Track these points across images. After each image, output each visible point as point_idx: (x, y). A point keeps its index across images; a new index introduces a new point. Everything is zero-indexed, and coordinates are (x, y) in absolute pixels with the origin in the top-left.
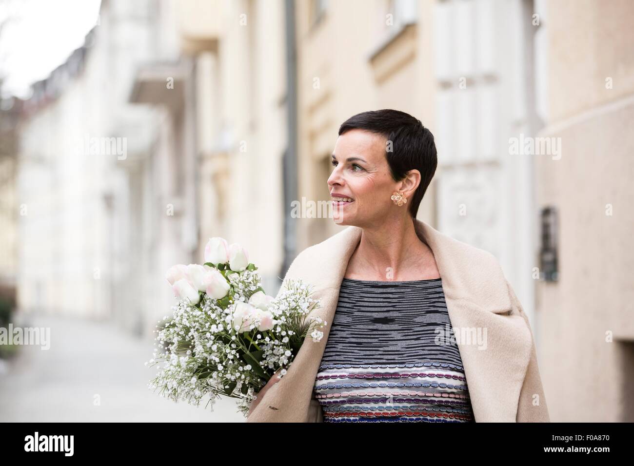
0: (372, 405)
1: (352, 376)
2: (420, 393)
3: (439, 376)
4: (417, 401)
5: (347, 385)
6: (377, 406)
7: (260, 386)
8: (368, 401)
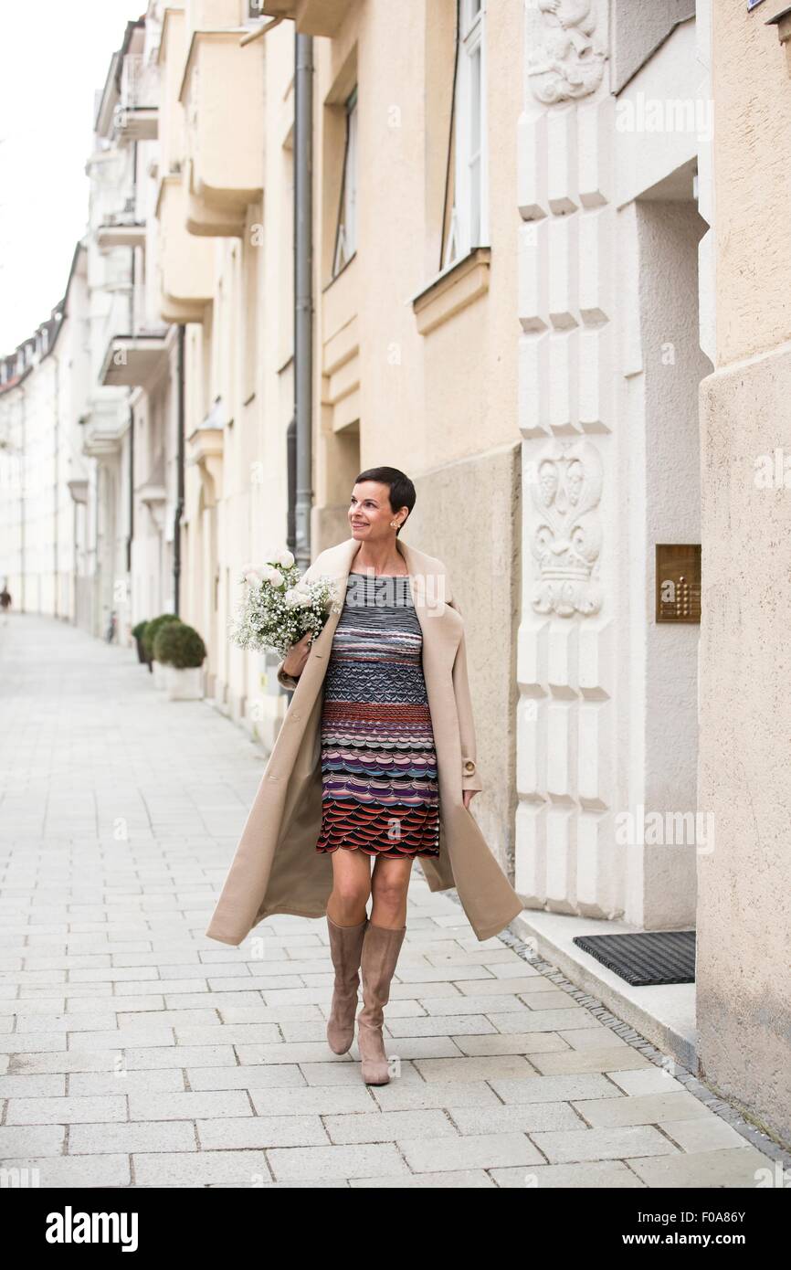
0: (363, 653)
1: (352, 634)
2: (393, 648)
3: (407, 637)
4: (390, 653)
5: (348, 639)
6: (365, 654)
8: (360, 651)
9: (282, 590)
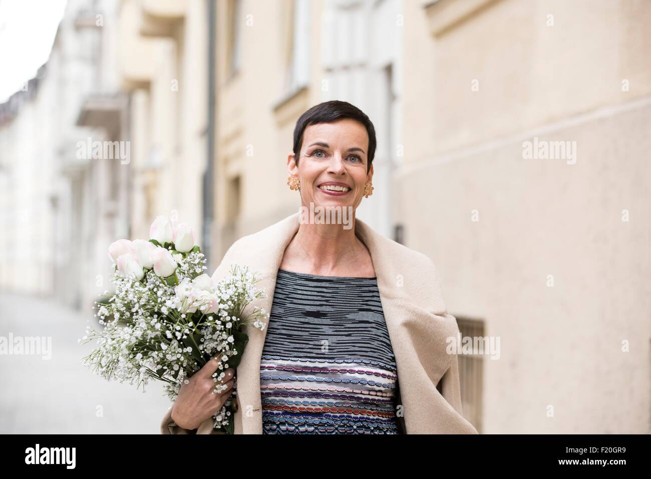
0: (298, 399)
1: (280, 368)
2: (348, 389)
3: (369, 373)
4: (343, 397)
5: (275, 377)
6: (301, 400)
7: (193, 371)
8: (293, 395)
9: (172, 281)
